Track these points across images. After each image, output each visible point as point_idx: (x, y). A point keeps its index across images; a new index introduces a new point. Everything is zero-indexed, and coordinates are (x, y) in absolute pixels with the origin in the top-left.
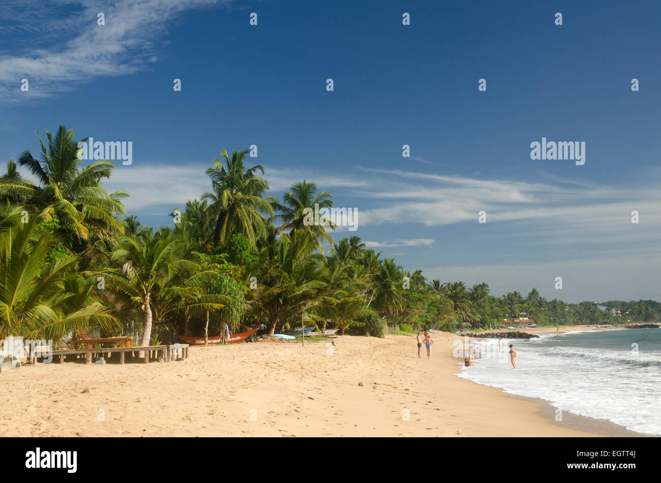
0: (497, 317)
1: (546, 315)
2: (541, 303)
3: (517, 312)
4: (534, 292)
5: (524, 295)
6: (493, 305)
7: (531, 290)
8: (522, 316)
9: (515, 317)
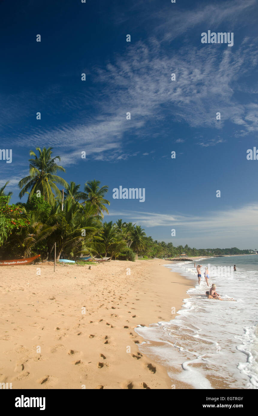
0: (176, 253)
1: (191, 253)
2: (189, 249)
3: (182, 251)
4: (187, 246)
5: (184, 246)
6: (175, 250)
7: (185, 245)
8: (183, 253)
9: (181, 254)
